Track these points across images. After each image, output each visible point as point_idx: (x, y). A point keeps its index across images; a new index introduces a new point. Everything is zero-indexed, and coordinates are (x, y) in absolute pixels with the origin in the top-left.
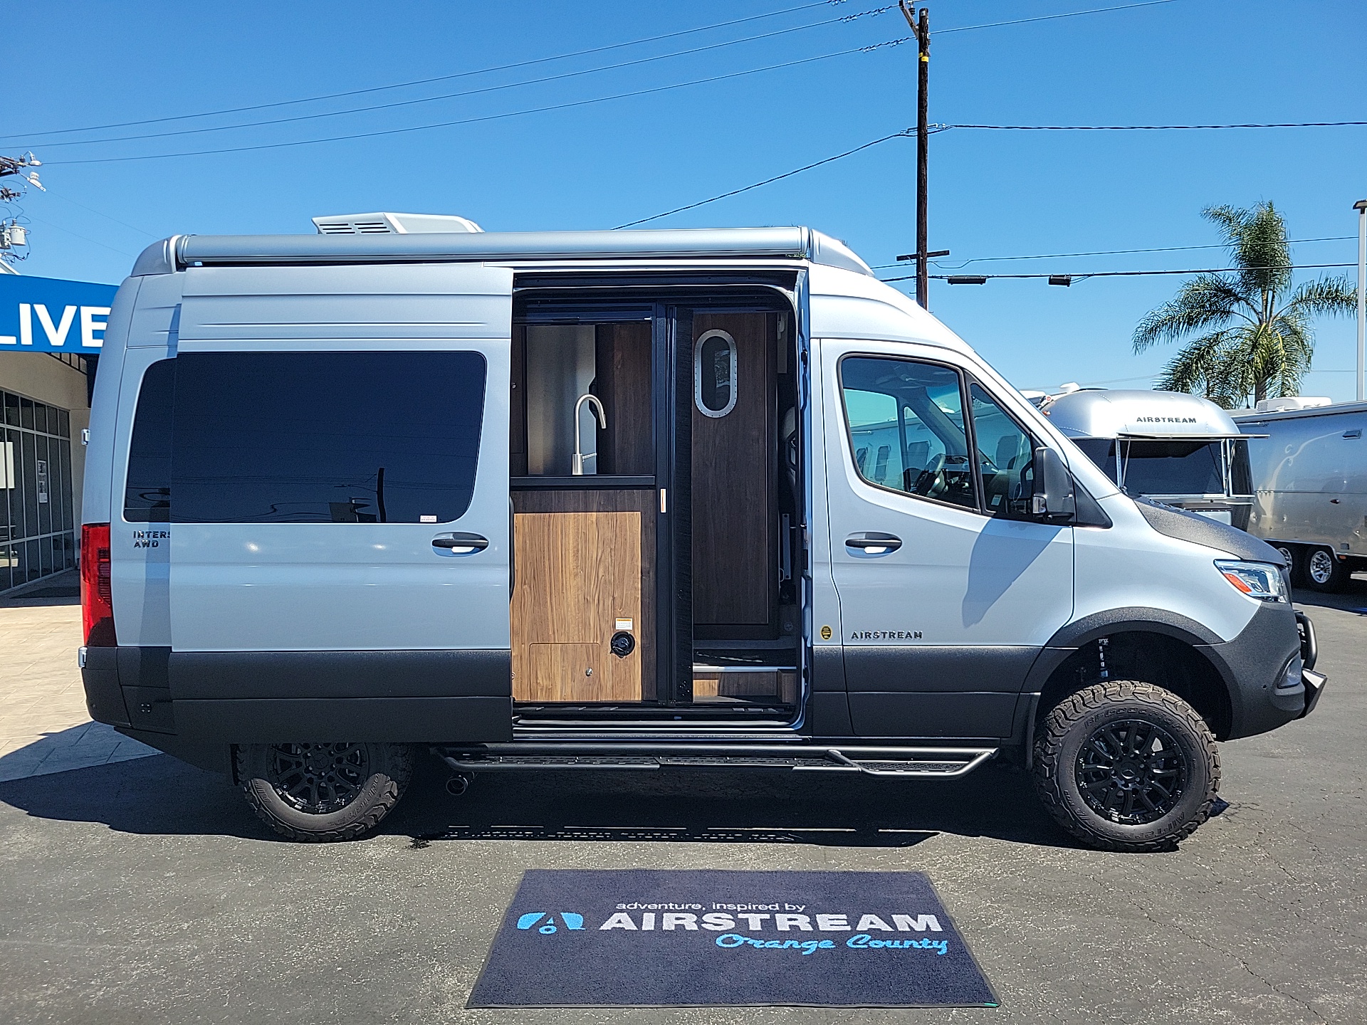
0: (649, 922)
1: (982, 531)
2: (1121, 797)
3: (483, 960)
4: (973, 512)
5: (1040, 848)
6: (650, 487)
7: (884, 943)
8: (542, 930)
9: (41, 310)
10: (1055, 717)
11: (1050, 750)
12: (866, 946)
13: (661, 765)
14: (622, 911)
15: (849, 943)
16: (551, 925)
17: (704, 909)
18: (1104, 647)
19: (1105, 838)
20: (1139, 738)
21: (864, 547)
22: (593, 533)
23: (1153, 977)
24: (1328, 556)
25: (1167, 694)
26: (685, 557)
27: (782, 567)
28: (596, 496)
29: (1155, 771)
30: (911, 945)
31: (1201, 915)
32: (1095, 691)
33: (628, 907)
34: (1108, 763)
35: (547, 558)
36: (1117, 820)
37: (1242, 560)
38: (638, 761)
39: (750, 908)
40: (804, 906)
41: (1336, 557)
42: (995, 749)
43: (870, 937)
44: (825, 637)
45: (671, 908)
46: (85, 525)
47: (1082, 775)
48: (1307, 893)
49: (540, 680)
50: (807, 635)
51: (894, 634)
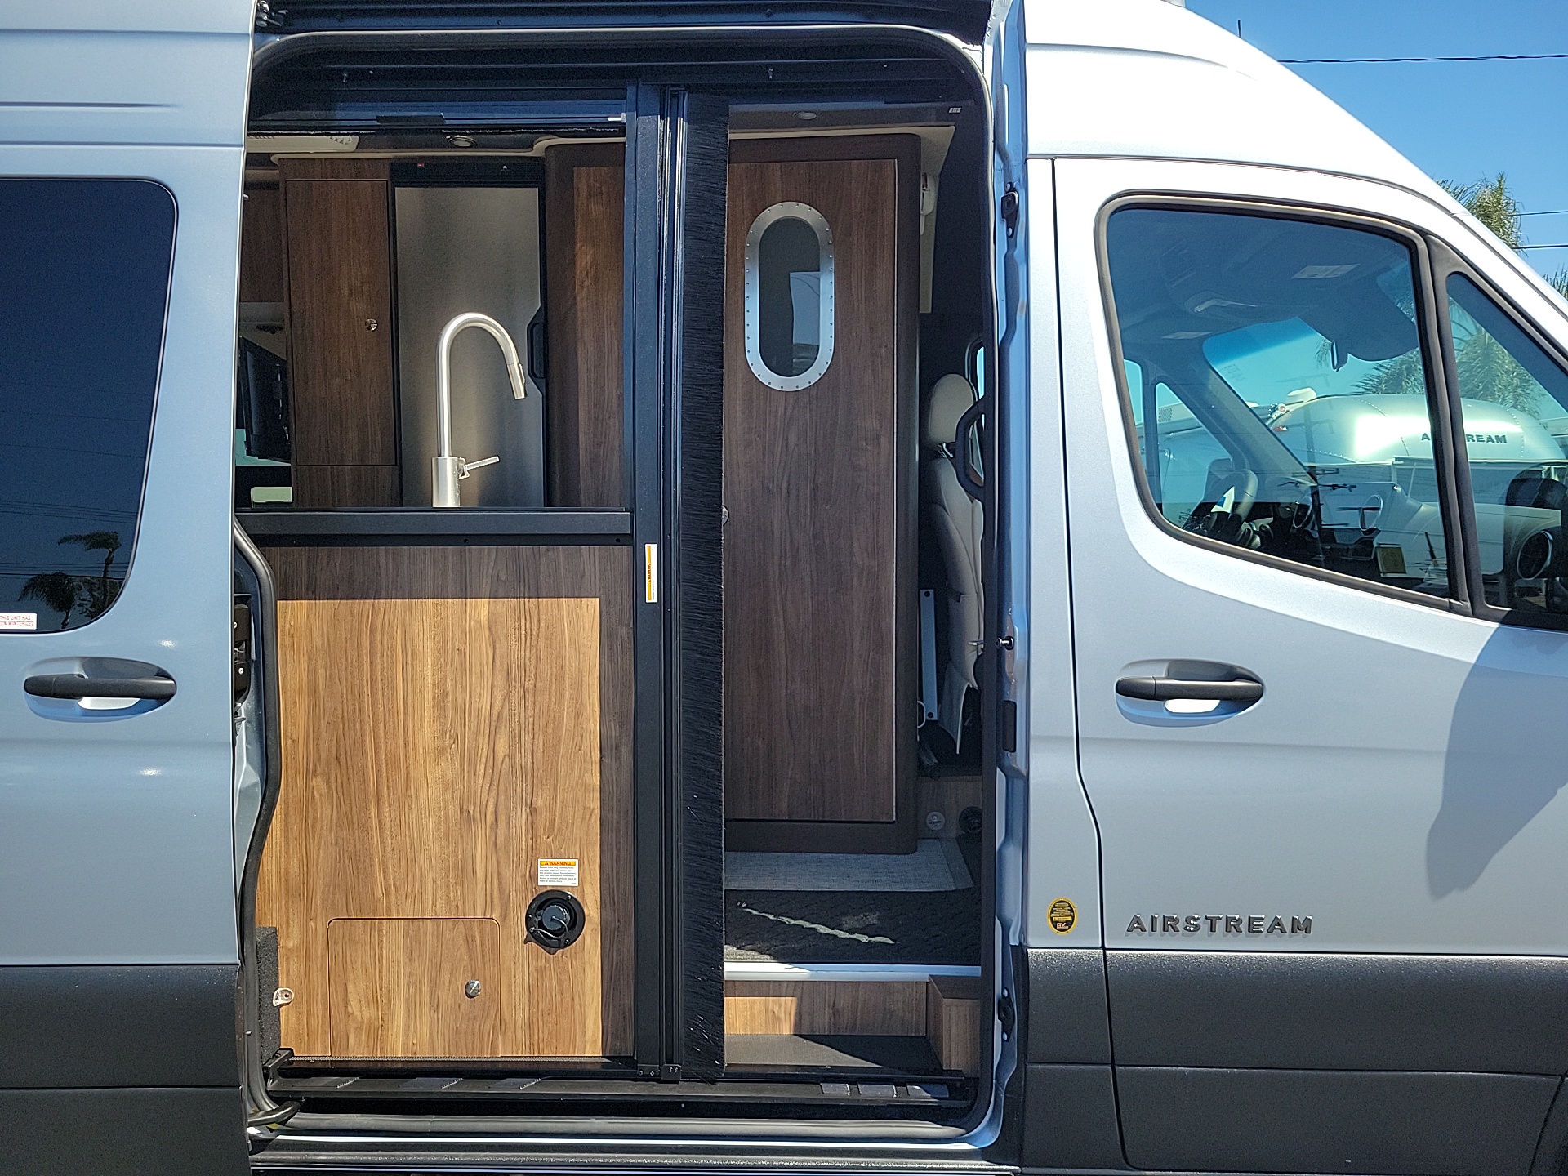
1: (1478, 661)
4: (1450, 609)
6: (619, 539)
21: (1165, 699)
22: (481, 652)
28: (488, 558)
35: (368, 712)
49: (354, 1008)
50: (1010, 916)
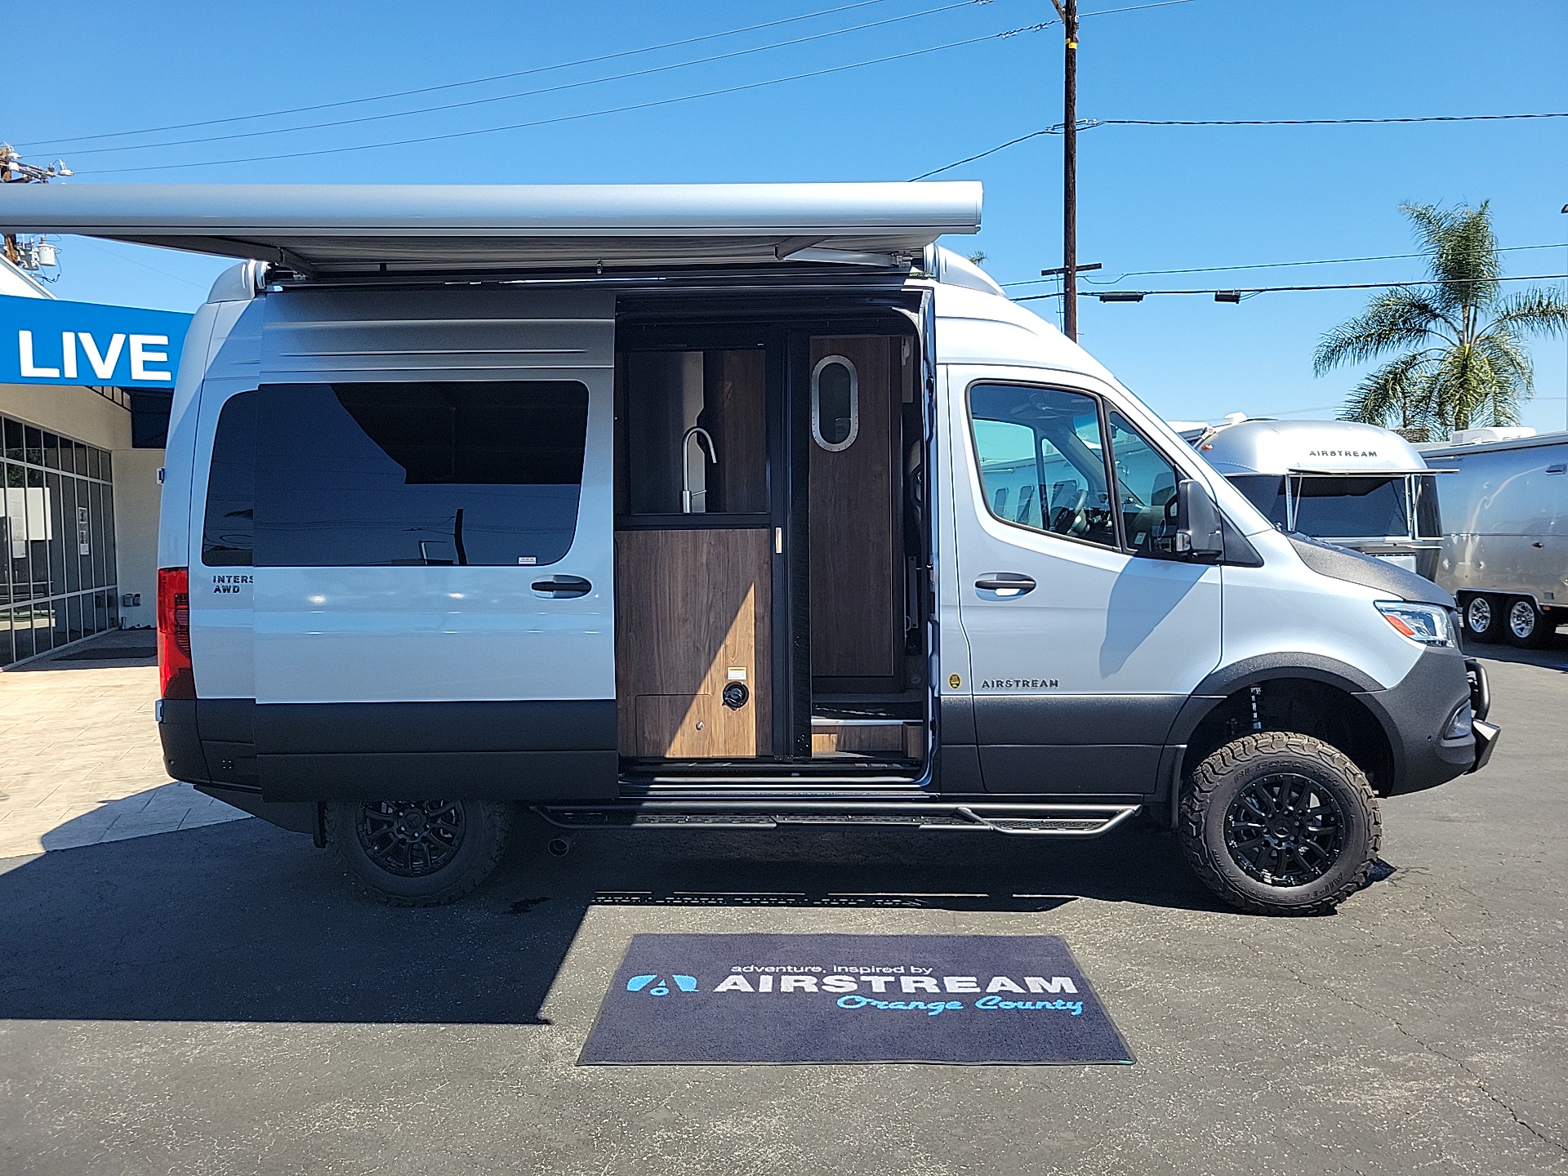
0: (766, 985)
1: (1123, 571)
2: (1273, 858)
3: (593, 1021)
4: (1113, 550)
5: (1186, 912)
6: (764, 526)
7: (1015, 1004)
8: (653, 992)
9: (87, 339)
10: (1202, 772)
11: (1197, 806)
12: (996, 1007)
13: (777, 823)
14: (738, 974)
15: (979, 1004)
16: (662, 987)
17: (824, 972)
18: (1257, 696)
19: (1257, 901)
20: (1294, 794)
21: (995, 589)
22: (703, 577)
23: (1299, 1036)
24: (1529, 607)
25: (1323, 746)
26: (802, 601)
27: (908, 614)
28: (706, 535)
29: (1310, 829)
30: (1044, 1006)
31: (1356, 978)
32: (1245, 743)
33: (744, 969)
34: (1260, 820)
35: (654, 602)
36: (1270, 882)
37: (1405, 601)
38: (752, 820)
39: (873, 971)
40: (931, 969)
41: (1539, 608)
42: (1137, 807)
43: (1000, 998)
44: (954, 686)
45: (789, 971)
46: (161, 569)
47: (1231, 833)
48: (1472, 956)
49: (647, 735)
50: (934, 684)
51: (1028, 682)
